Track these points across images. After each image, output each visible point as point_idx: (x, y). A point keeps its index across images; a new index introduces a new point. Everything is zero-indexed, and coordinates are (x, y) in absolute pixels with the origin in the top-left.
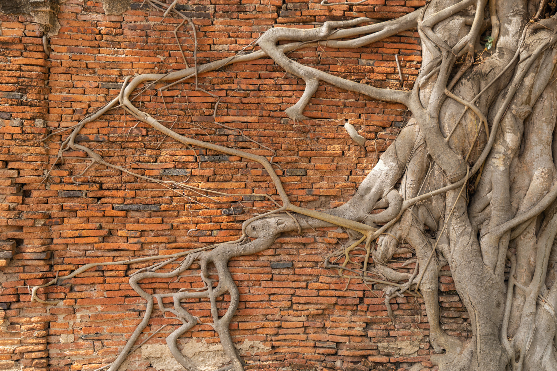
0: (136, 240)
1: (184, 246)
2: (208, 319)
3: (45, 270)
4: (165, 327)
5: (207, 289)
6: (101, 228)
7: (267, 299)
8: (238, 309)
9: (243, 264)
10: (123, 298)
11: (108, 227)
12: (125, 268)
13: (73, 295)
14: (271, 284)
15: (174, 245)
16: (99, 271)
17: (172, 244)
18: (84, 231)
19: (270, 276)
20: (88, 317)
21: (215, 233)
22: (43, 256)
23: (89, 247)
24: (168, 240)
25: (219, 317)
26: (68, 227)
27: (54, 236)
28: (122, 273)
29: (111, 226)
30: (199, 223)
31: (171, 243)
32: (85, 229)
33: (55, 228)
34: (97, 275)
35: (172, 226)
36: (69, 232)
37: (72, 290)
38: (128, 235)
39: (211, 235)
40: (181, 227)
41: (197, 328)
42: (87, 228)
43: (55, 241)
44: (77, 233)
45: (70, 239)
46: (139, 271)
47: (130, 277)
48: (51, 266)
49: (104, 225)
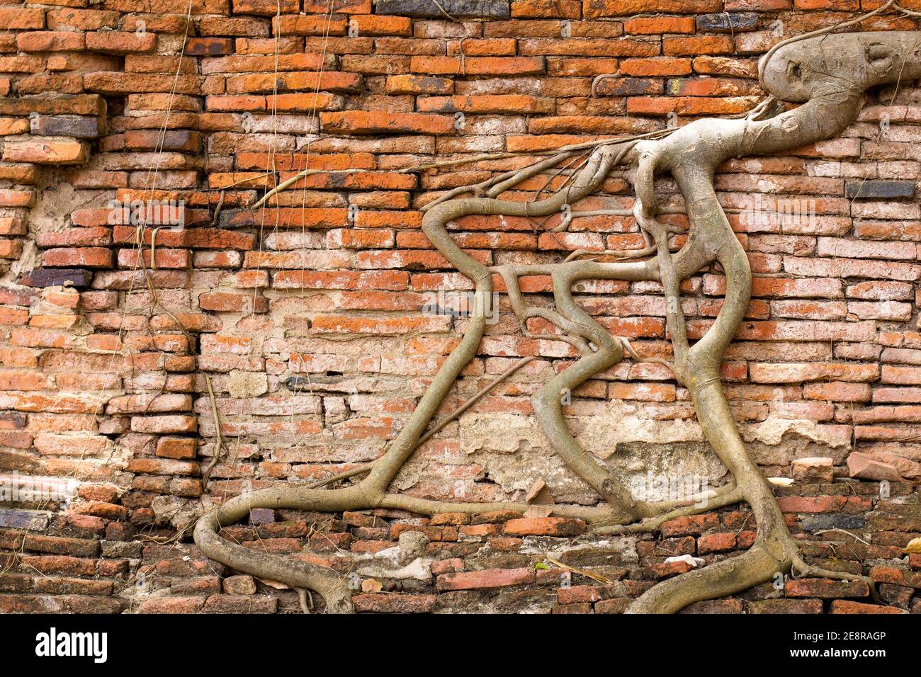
0: (440, 103)
1: (583, 126)
2: (656, 345)
3: (186, 184)
4: (527, 363)
5: (654, 254)
6: (338, 66)
7: (837, 293)
8: (746, 319)
9: (761, 183)
10: (405, 273)
11: (360, 66)
12: (409, 182)
13: (260, 258)
14: (849, 247)
15: (551, 121)
16: (335, 190)
17: (546, 119)
18: (291, 75)
19: (846, 222)
20: (304, 324)
21: (675, 85)
22: (180, 139)
23: (307, 124)
24: (534, 105)
25: (692, 341)
26: (248, 63)
27: (209, 86)
28: (401, 199)
29: (368, 64)
30: (625, 58)
31: (543, 114)
32: (296, 70)
33: (212, 66)
34: (329, 203)
35: (546, 63)
36: (250, 76)
37: (257, 245)
38: (418, 88)
39: (665, 92)
40: (573, 68)
41: (623, 371)
42: (301, 66)
43: (212, 103)
44: (272, 81)
45: (253, 98)
46: (448, 193)
47: (425, 212)
48: (203, 176)
49: (348, 60)
